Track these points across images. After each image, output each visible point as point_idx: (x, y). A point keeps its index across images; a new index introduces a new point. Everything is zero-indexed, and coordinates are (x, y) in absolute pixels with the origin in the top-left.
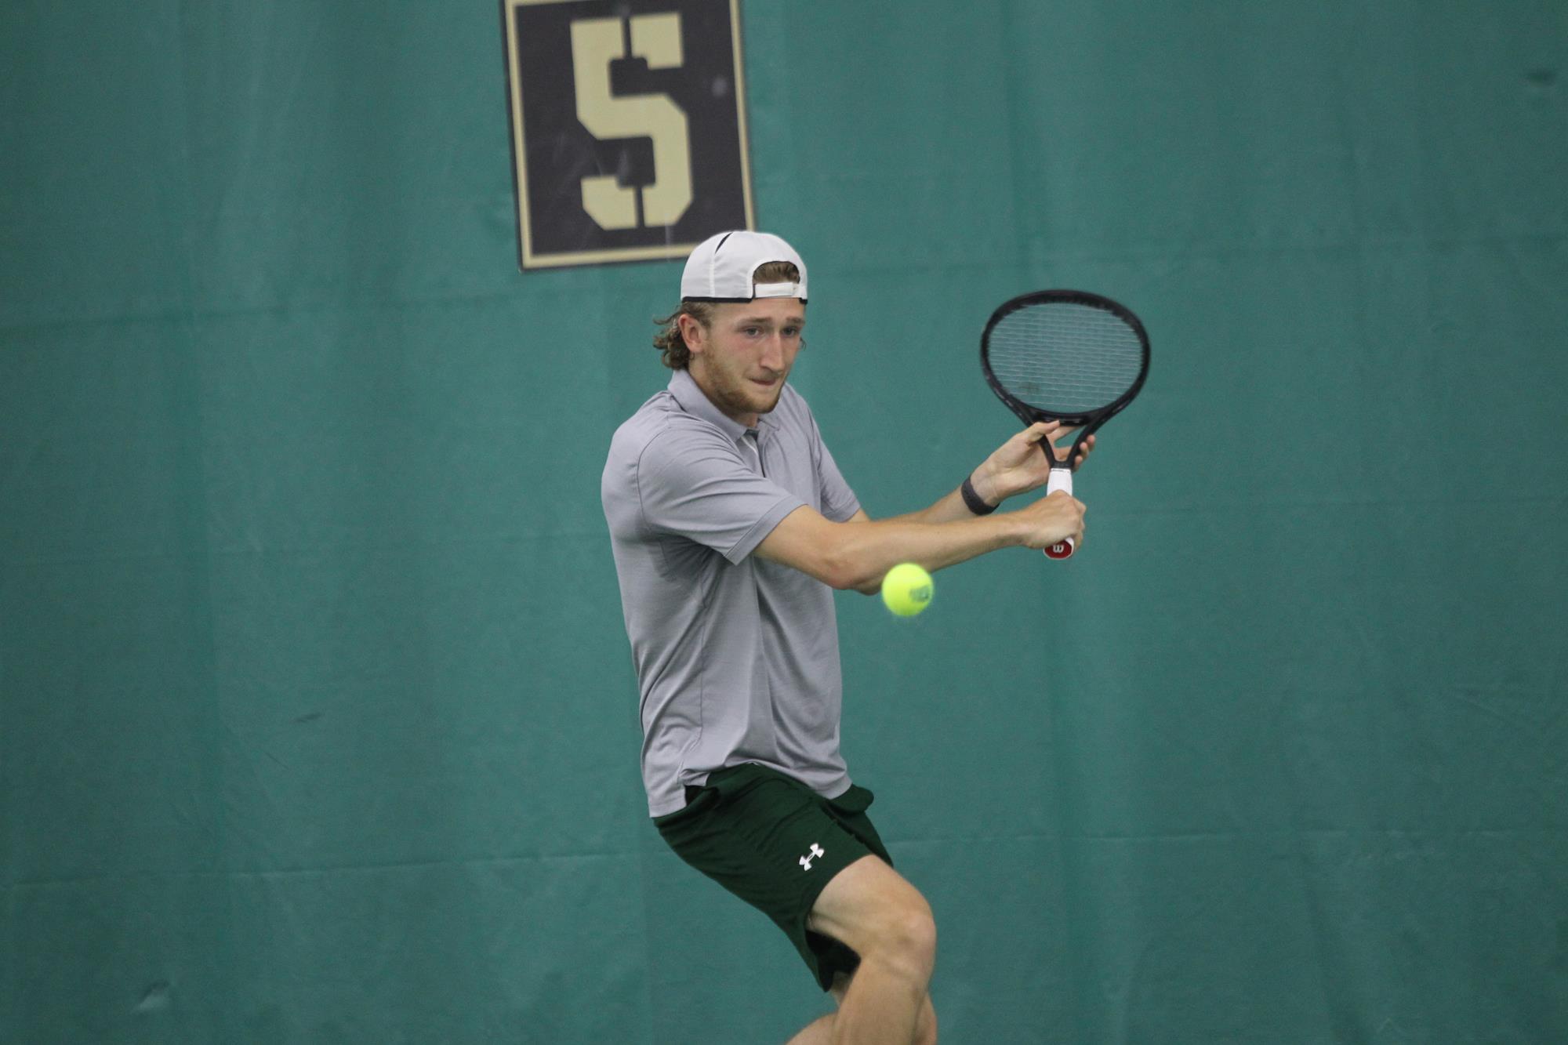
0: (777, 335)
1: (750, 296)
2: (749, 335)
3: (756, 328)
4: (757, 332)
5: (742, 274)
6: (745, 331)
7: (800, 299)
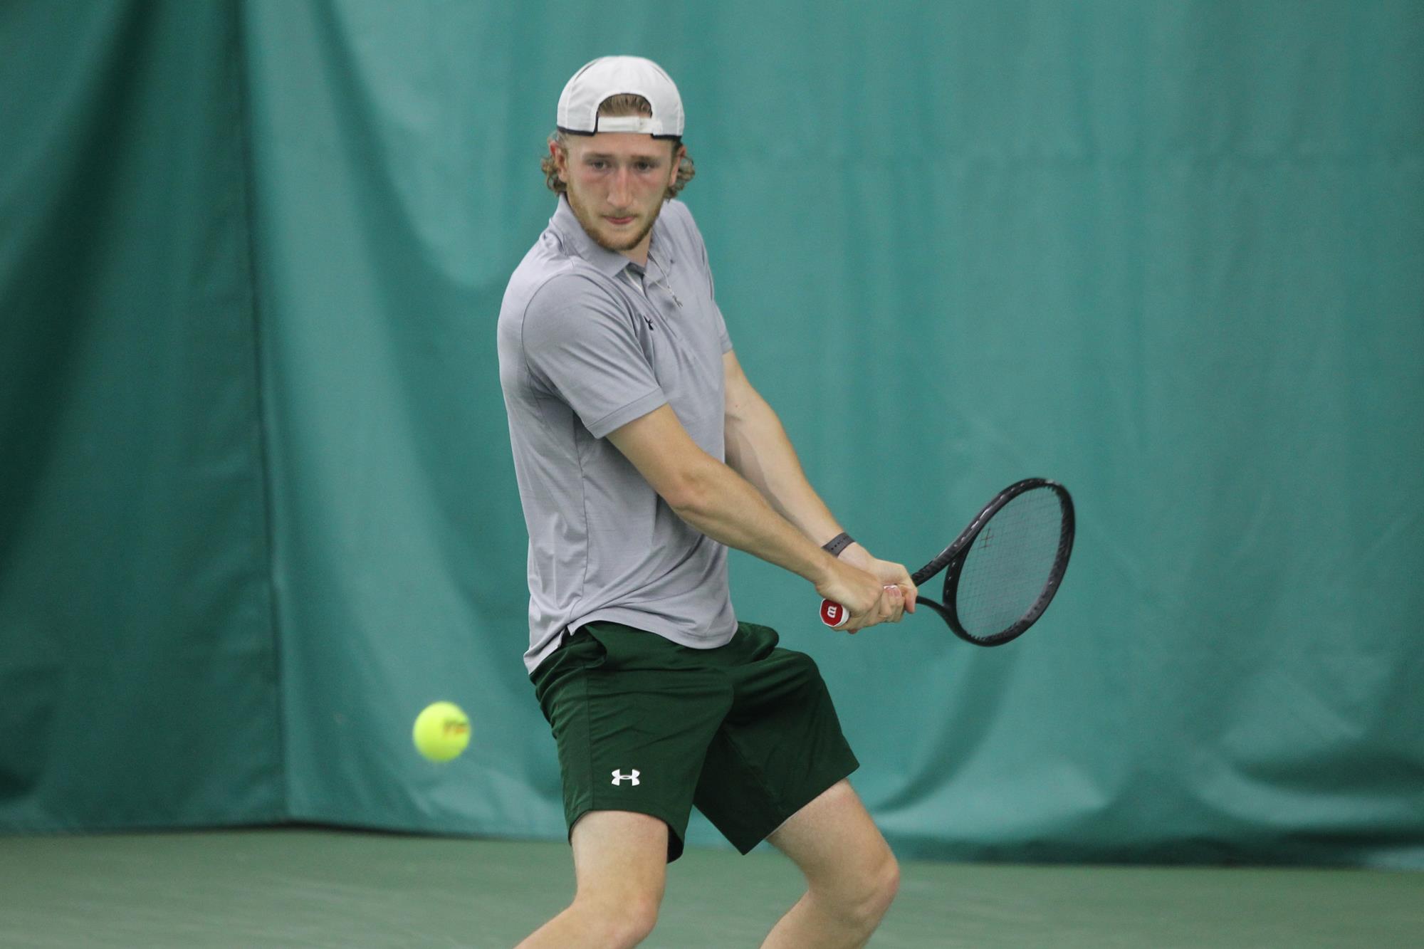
0: (623, 170)
1: (592, 129)
2: (595, 168)
3: (601, 162)
4: (604, 166)
5: (588, 107)
6: (592, 164)
7: (652, 135)
